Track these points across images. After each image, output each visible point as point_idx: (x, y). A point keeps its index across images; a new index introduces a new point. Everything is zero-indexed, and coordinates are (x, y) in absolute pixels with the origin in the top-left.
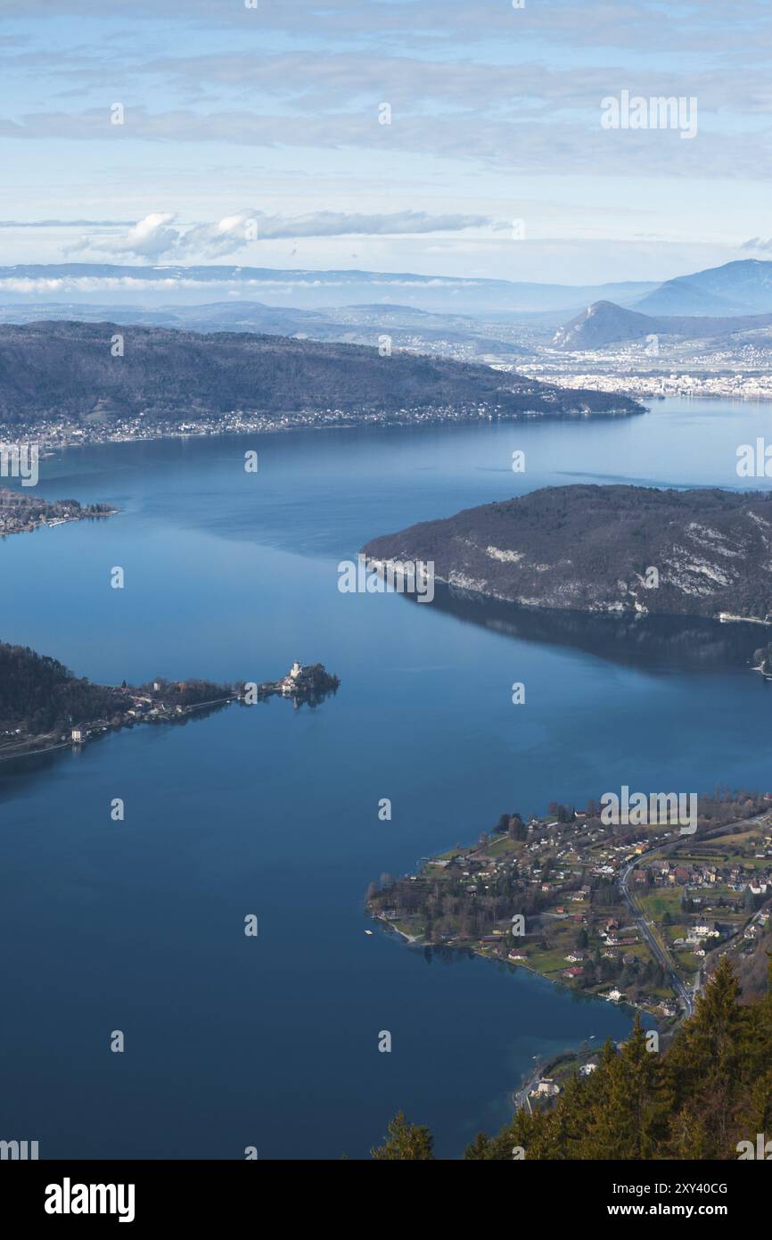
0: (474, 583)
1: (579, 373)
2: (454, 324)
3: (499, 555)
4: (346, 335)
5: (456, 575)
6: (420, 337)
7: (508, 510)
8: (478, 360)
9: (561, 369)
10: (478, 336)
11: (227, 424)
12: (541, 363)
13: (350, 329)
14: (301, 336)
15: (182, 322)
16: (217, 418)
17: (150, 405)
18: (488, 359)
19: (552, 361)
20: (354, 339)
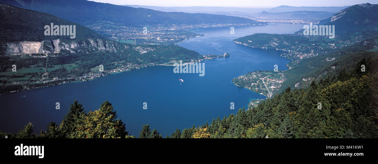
3: (250, 41)
12: (256, 18)
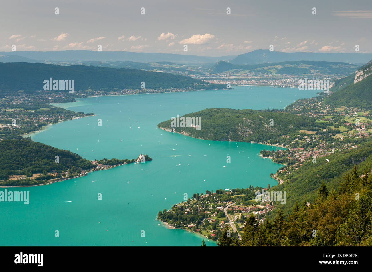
0: (187, 134)
1: (215, 79)
2: (182, 67)
4: (154, 69)
5: (183, 132)
6: (174, 70)
7: (196, 115)
8: (189, 76)
9: (210, 78)
10: (189, 70)
11: (123, 93)
12: (205, 77)
13: (156, 68)
14: (142, 70)
15: (111, 66)
16: (120, 91)
17: (103, 88)
18: (191, 76)
19: (208, 76)
20: (156, 71)
